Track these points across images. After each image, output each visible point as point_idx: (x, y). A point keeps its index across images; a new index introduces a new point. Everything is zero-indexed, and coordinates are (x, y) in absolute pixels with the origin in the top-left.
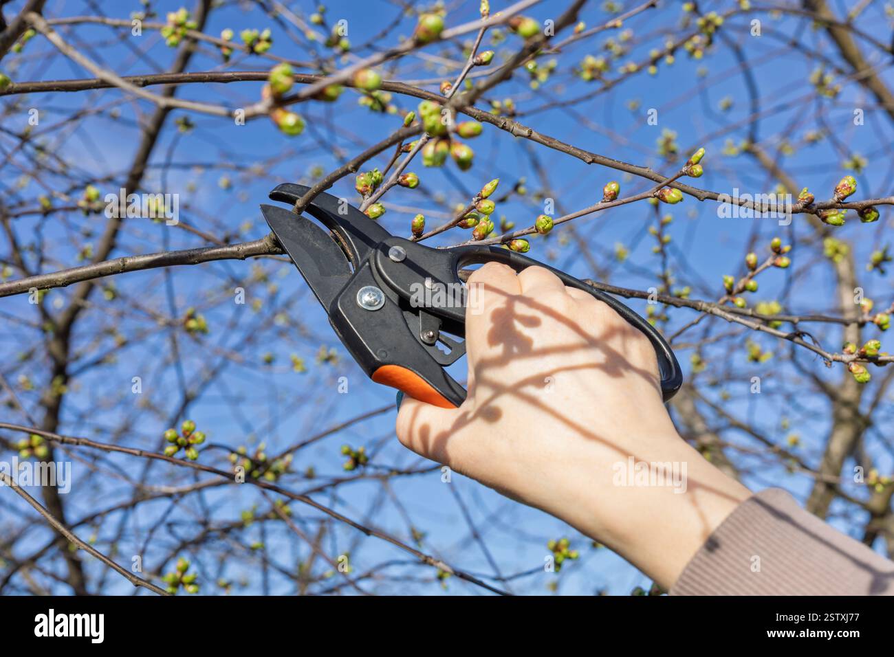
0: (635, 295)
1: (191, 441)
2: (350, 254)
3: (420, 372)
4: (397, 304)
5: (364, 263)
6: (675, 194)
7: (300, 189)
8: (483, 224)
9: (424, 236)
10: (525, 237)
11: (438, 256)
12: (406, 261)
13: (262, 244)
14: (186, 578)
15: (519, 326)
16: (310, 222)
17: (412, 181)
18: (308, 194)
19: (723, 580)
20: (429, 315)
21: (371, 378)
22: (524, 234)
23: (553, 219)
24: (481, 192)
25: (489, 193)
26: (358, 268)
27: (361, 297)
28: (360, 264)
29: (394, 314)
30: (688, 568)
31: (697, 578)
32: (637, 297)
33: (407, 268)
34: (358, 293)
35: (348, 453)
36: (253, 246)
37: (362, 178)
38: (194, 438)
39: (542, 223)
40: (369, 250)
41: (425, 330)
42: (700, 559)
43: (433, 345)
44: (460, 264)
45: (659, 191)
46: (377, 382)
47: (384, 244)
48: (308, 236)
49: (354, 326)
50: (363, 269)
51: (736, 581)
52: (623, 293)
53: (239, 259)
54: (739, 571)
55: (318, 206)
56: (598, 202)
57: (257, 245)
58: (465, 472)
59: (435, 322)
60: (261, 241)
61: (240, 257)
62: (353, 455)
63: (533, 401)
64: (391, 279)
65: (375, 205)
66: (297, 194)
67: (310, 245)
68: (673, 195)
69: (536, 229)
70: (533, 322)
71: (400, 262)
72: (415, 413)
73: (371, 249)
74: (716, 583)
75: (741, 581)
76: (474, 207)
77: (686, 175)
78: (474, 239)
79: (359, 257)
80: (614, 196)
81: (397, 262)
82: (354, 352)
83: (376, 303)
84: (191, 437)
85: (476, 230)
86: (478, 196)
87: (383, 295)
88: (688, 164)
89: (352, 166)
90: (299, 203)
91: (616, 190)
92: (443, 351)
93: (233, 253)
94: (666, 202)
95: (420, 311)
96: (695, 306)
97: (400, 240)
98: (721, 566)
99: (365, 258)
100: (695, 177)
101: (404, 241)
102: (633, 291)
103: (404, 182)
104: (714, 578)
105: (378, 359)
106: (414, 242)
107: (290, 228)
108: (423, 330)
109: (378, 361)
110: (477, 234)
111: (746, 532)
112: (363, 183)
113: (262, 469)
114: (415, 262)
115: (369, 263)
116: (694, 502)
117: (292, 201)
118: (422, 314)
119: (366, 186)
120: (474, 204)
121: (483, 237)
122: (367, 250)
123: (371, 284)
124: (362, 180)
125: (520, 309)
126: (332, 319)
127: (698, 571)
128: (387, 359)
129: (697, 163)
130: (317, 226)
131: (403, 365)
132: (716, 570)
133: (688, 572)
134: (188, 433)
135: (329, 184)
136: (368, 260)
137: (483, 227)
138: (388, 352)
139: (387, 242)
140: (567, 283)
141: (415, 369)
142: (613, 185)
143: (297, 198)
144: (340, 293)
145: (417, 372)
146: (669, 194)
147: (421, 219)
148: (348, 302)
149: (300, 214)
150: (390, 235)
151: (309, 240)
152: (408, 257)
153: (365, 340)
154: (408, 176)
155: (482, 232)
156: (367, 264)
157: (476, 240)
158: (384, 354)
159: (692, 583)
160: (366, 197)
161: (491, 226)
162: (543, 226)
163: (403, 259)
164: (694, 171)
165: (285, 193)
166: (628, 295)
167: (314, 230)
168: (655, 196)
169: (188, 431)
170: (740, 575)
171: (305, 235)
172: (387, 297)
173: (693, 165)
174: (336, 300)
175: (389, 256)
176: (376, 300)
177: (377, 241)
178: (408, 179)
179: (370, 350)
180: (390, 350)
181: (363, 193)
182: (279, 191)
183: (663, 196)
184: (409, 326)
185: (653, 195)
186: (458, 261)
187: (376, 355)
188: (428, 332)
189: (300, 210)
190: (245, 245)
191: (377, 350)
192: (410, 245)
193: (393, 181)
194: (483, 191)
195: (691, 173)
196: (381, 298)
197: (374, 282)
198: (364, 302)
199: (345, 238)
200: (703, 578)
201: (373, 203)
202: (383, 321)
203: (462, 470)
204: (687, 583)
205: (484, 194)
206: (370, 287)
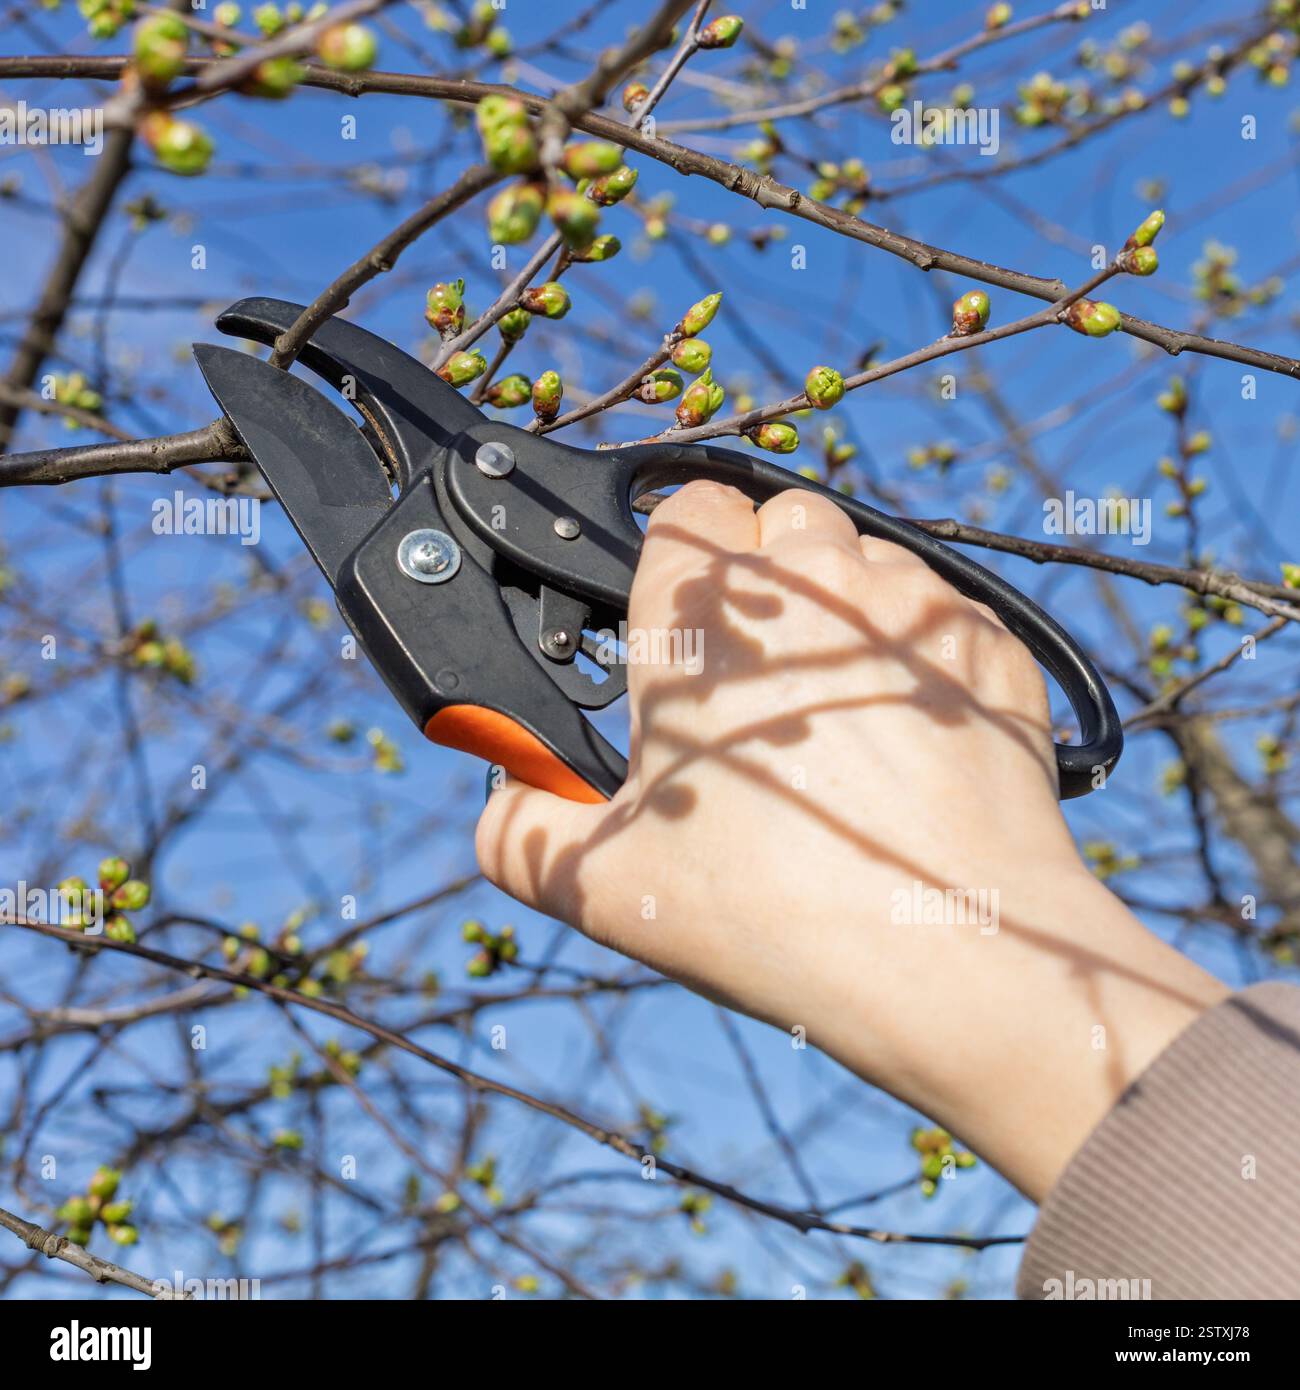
0: (1055, 556)
1: (118, 903)
2: (392, 457)
3: (530, 722)
4: (490, 572)
5: (419, 479)
6: (1103, 314)
7: (286, 311)
8: (700, 392)
9: (560, 420)
10: (785, 418)
11: (588, 466)
12: (514, 476)
13: (207, 438)
14: (113, 1211)
15: (734, 617)
16: (305, 384)
17: (552, 301)
18: (300, 322)
19: (1152, 1189)
20: (562, 596)
21: (423, 732)
22: (783, 412)
23: (844, 376)
24: (683, 322)
25: (699, 325)
26: (406, 491)
27: (407, 553)
28: (411, 478)
29: (480, 593)
30: (1076, 1161)
31: (1096, 1184)
32: (1058, 560)
33: (514, 489)
34: (401, 545)
35: (477, 939)
36: (188, 442)
37: (439, 294)
38: (124, 896)
39: (818, 384)
40: (433, 452)
41: (550, 628)
42: (1103, 1143)
43: (568, 661)
44: (637, 485)
45: (1069, 309)
46: (436, 742)
47: (468, 439)
48: (298, 415)
49: (387, 617)
50: (415, 491)
51: (1179, 1191)
52: (1027, 551)
53: (158, 471)
54: (1185, 1168)
55: (324, 349)
56: (941, 337)
57: (196, 442)
58: (616, 942)
59: (575, 610)
60: (204, 431)
61: (160, 466)
62: (488, 942)
63: (759, 776)
64: (479, 514)
65: (464, 354)
66: (280, 323)
67: (302, 435)
68: (1099, 318)
69: (809, 399)
70: (766, 608)
71: (500, 478)
72: (514, 808)
73: (437, 447)
74: (1137, 1195)
75: (1191, 1191)
76: (666, 357)
77: (1123, 271)
78: (678, 426)
79: (409, 465)
80: (977, 323)
81: (494, 478)
82: (388, 675)
83: (441, 568)
84: (118, 893)
85: (684, 405)
86: (676, 331)
87: (456, 550)
88: (1127, 247)
89: (379, 255)
90: (281, 344)
91: (980, 310)
92: (588, 677)
93: (143, 457)
94: (1084, 332)
95: (542, 587)
96: (1191, 582)
97: (503, 429)
98: (1151, 1160)
99: (423, 468)
100: (1140, 274)
101: (511, 431)
102: (1053, 546)
103: (535, 303)
104: (1132, 1183)
105: (437, 691)
106: (537, 434)
107: (257, 398)
108: (546, 628)
109: (435, 695)
110: (685, 413)
111: (1203, 1082)
112: (441, 304)
113: (294, 972)
114: (534, 479)
115: (432, 479)
116: (1094, 1001)
117: (266, 336)
118: (546, 593)
119: (448, 311)
120: (666, 349)
121: (701, 420)
122: (428, 449)
123: (431, 525)
124: (440, 299)
125: (740, 579)
126: (342, 600)
127: (1098, 1168)
128: (457, 693)
129: (1148, 243)
130: (320, 395)
131: (495, 705)
132: (1136, 1168)
133: (1076, 1171)
134: (111, 887)
135: (340, 299)
136: (430, 473)
137: (698, 398)
138: (461, 677)
139: (475, 433)
140: (864, 527)
141: (519, 714)
142: (973, 300)
143: (280, 333)
144: (363, 543)
145: (525, 723)
146: (1088, 315)
147: (553, 381)
148: (376, 562)
149: (286, 368)
150: (487, 419)
151: (300, 424)
152: (518, 467)
153: (409, 649)
154: (543, 290)
155: (697, 408)
156: (426, 480)
157: (683, 426)
158: (451, 680)
159: (1086, 1196)
160: (448, 335)
161: (716, 395)
162: (819, 390)
163: (507, 469)
164: (1140, 260)
165: (252, 319)
166: (1040, 555)
167: (312, 404)
168: (1060, 320)
169: (110, 880)
170: (1188, 1179)
171: (290, 412)
172: (466, 553)
173: (1137, 247)
174: (352, 558)
175: (474, 462)
176: (439, 561)
177: (452, 429)
178: (544, 297)
179: (420, 670)
180: (465, 671)
181: (440, 327)
182: (238, 315)
183: (1077, 319)
184: (516, 620)
185: (1055, 319)
186: (634, 477)
187: (433, 680)
188: (556, 632)
189: (284, 360)
190: (170, 440)
191: (436, 671)
192: (527, 442)
193: (508, 300)
194: (687, 320)
195: (1133, 266)
196: (451, 556)
197: (438, 521)
198: (412, 564)
199: (383, 421)
200: (1107, 1183)
201: (464, 350)
202: (456, 608)
203: (610, 940)
204: (1074, 1195)
205: (689, 326)
206: (429, 531)
